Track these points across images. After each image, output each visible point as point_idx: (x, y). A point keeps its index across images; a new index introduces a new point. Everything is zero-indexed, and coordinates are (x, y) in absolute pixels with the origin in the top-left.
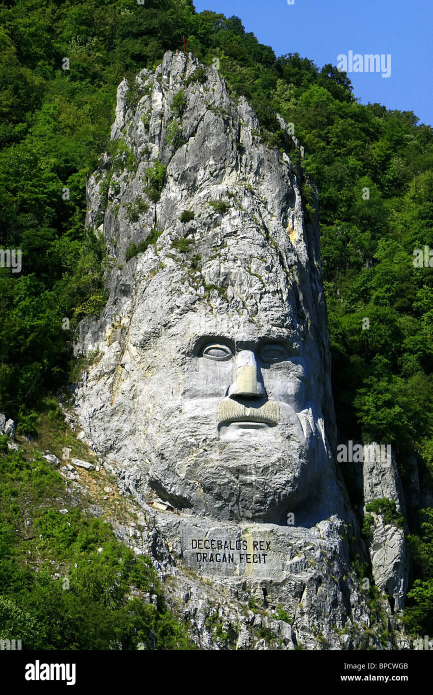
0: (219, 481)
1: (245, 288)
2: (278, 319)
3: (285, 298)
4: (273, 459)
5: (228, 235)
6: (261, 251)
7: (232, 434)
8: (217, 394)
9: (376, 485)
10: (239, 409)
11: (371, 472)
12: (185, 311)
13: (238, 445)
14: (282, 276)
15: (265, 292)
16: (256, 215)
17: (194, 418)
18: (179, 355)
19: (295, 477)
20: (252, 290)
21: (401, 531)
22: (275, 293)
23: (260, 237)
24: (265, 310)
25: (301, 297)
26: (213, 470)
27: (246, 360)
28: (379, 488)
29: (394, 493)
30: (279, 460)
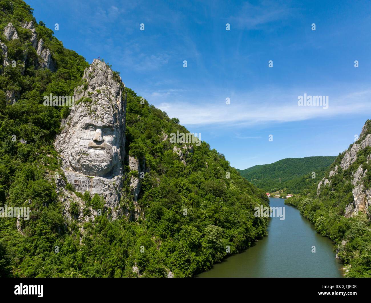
0: (86, 164)
1: (101, 112)
2: (109, 121)
3: (112, 116)
4: (103, 158)
5: (100, 99)
6: (107, 104)
7: (91, 151)
8: (89, 140)
9: (133, 167)
10: (94, 144)
11: (132, 163)
12: (84, 117)
13: (93, 154)
14: (112, 110)
15: (107, 114)
16: (108, 95)
17: (81, 145)
18: (81, 128)
19: (108, 164)
20: (103, 113)
21: (138, 179)
22: (109, 114)
23: (108, 100)
24: (106, 118)
25: (117, 117)
26: (84, 161)
27: (99, 131)
28: (134, 168)
29: (138, 169)
30: (104, 159)
